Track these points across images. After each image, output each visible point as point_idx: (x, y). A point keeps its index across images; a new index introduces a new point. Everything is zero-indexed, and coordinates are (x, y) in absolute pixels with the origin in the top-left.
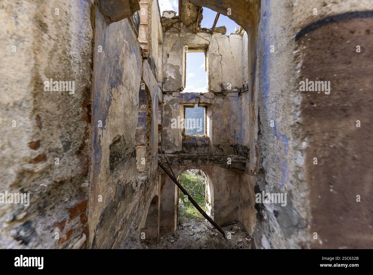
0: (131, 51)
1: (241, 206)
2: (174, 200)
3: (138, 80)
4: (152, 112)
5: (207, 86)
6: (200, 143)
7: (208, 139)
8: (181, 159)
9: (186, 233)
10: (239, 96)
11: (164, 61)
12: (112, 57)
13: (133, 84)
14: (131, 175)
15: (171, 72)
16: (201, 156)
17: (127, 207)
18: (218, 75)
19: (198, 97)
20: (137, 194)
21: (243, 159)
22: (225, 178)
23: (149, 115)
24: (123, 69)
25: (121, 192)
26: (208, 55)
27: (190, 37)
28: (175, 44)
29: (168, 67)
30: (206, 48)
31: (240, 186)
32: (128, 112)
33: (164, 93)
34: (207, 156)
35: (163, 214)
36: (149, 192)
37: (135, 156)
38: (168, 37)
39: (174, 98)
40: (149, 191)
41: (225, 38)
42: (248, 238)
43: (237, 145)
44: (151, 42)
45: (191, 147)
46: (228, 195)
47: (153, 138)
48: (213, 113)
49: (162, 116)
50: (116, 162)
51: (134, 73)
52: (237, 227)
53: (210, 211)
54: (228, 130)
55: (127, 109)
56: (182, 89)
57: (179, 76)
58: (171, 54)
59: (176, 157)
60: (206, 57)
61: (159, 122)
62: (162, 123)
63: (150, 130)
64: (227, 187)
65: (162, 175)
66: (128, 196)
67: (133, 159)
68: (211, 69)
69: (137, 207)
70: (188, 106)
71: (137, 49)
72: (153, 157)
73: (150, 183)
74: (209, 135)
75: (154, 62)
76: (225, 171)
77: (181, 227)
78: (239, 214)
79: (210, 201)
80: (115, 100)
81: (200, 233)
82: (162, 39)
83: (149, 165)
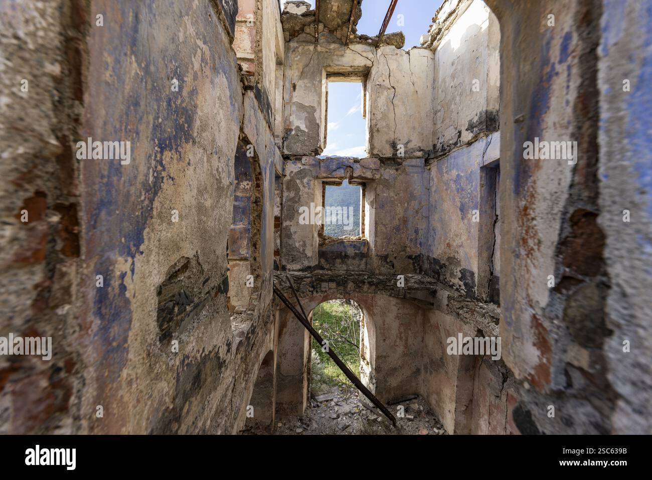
0: (215, 69)
1: (426, 368)
2: (302, 356)
3: (232, 133)
4: (263, 196)
5: (366, 146)
6: (351, 251)
7: (366, 243)
8: (316, 280)
9: (323, 415)
10: (425, 166)
11: (287, 97)
12: (163, 75)
13: (221, 141)
14: (215, 333)
15: (299, 118)
16: (352, 275)
17: (206, 403)
18: (388, 125)
19: (350, 167)
20: (231, 366)
21: (430, 283)
22: (397, 317)
23: (257, 202)
24: (196, 106)
25: (191, 378)
26: (369, 86)
27: (337, 53)
28: (307, 65)
29: (294, 108)
30: (365, 74)
31: (425, 332)
32: (208, 203)
33: (286, 158)
34: (365, 275)
35: (283, 380)
36: (255, 351)
37: (226, 290)
38: (294, 51)
39: (305, 167)
40: (255, 348)
41: (401, 55)
42: (439, 428)
43: (419, 256)
44: (261, 58)
45: (335, 259)
46: (402, 347)
47: (264, 245)
48: (377, 195)
49: (282, 200)
50: (179, 318)
51: (222, 117)
52: (416, 405)
53: (368, 375)
54: (403, 229)
55: (206, 196)
56: (319, 150)
57: (314, 126)
58: (300, 84)
59: (308, 278)
60: (365, 90)
61: (277, 211)
62: (281, 214)
63: (259, 230)
64: (401, 333)
65: (280, 310)
66: (209, 380)
67: (221, 298)
68: (374, 114)
69: (229, 393)
70: (330, 182)
71: (230, 66)
72: (263, 281)
73: (258, 333)
74: (368, 236)
75: (268, 98)
76: (397, 303)
77: (316, 403)
78: (421, 382)
79: (368, 357)
80: (173, 179)
81: (350, 415)
82: (282, 55)
83: (256, 299)
